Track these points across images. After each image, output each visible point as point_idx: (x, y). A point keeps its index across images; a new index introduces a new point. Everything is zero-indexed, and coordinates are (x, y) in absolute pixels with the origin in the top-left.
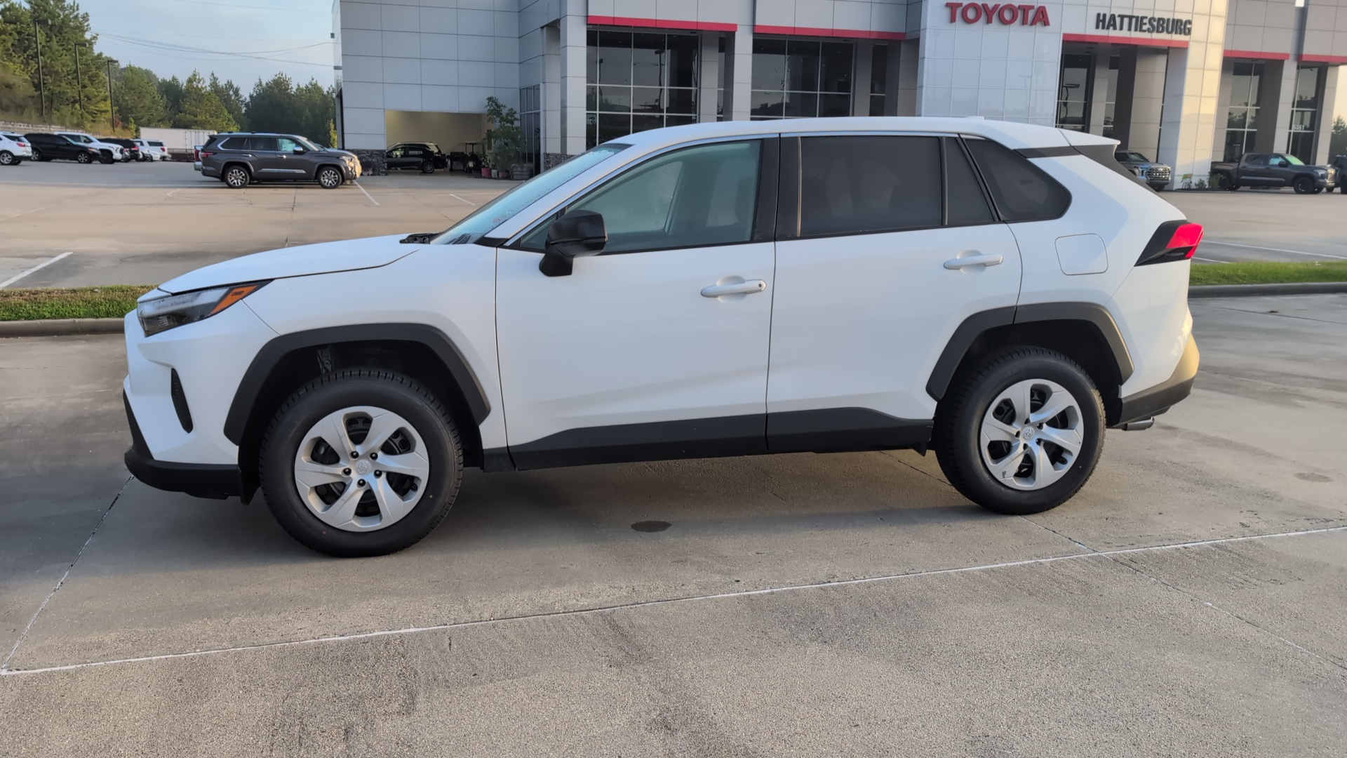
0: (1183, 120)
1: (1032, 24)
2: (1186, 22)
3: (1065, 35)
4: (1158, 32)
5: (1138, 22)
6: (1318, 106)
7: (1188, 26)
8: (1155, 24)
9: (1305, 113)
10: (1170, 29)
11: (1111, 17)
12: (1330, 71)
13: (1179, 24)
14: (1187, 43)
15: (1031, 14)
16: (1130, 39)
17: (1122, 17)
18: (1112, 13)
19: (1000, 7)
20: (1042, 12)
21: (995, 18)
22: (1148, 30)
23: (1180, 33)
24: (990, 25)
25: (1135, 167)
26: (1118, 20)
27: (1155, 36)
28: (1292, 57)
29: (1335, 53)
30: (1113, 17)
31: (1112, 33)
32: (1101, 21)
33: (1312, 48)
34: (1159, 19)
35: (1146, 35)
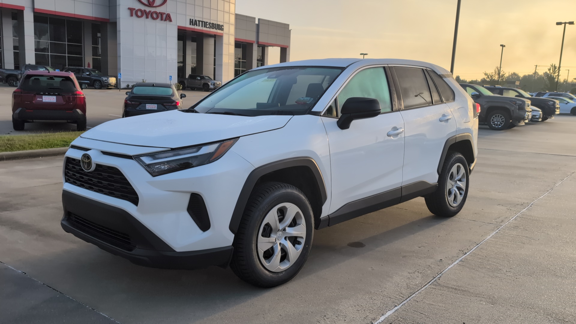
0: (223, 64)
1: (165, 21)
2: (222, 25)
3: (178, 26)
4: (212, 28)
5: (205, 24)
6: (263, 61)
7: (223, 27)
8: (211, 25)
9: (259, 64)
10: (216, 28)
11: (195, 21)
12: (266, 48)
13: (219, 26)
14: (222, 34)
15: (164, 16)
16: (203, 30)
17: (199, 21)
18: (195, 19)
19: (152, 12)
20: (169, 16)
21: (150, 16)
22: (209, 27)
23: (220, 30)
24: (148, 19)
25: (208, 82)
26: (198, 22)
27: (211, 30)
28: (256, 42)
29: (269, 42)
30: (196, 21)
31: (196, 27)
32: (192, 22)
33: (262, 40)
34: (212, 23)
35: (208, 29)
